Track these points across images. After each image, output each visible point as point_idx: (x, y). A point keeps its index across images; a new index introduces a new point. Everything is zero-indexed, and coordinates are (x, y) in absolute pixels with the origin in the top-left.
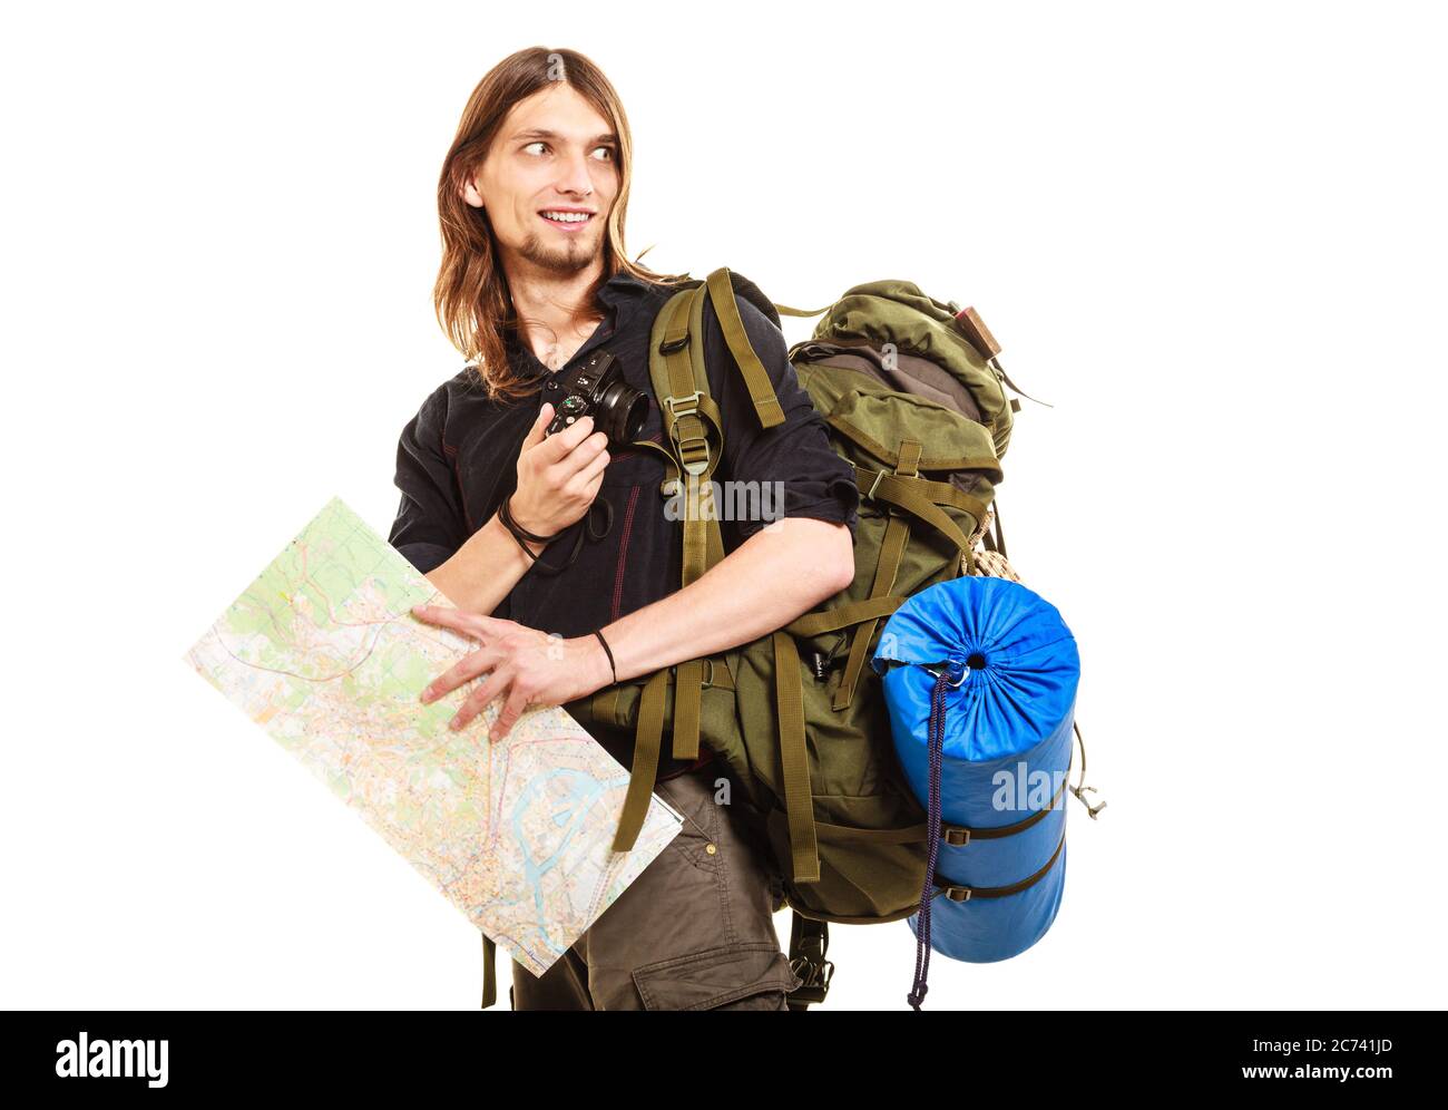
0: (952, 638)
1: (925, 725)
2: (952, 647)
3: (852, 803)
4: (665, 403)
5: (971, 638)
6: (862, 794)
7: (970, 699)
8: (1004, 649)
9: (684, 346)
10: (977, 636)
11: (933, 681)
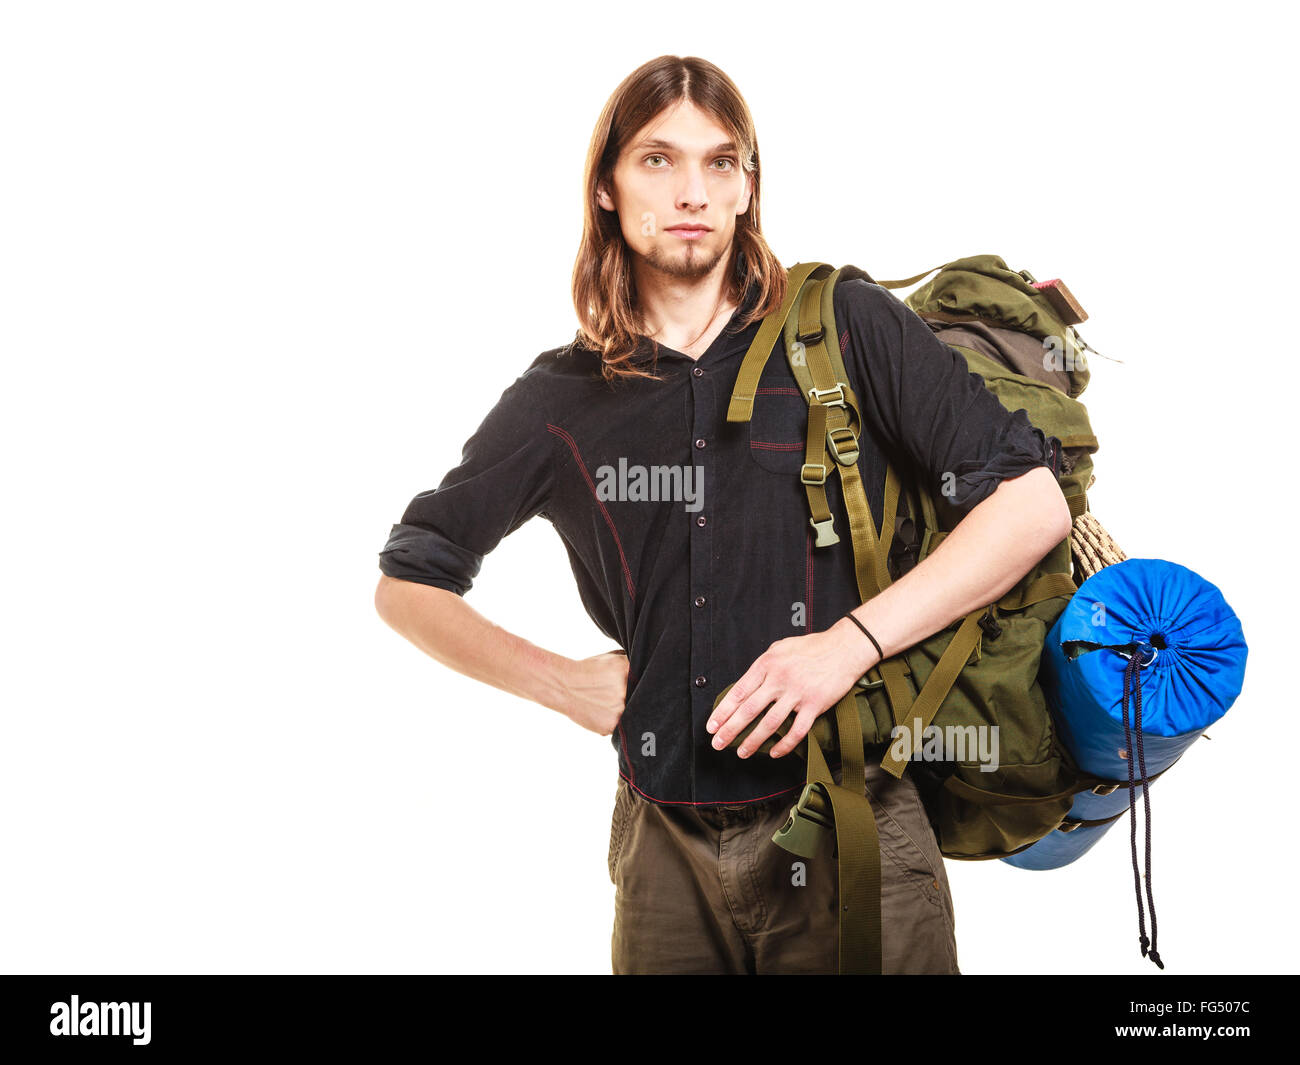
0: (1132, 619)
1: (1120, 705)
2: (1135, 628)
3: (1028, 771)
4: (811, 395)
5: (1149, 619)
6: (1037, 761)
7: (1158, 677)
8: (1180, 629)
9: (821, 339)
10: (1155, 618)
11: (1125, 663)
